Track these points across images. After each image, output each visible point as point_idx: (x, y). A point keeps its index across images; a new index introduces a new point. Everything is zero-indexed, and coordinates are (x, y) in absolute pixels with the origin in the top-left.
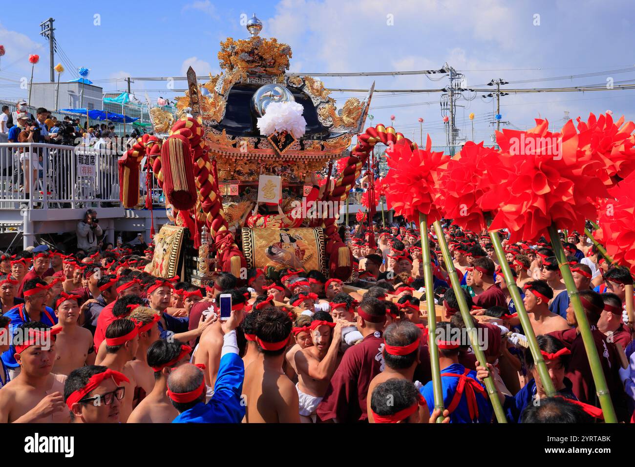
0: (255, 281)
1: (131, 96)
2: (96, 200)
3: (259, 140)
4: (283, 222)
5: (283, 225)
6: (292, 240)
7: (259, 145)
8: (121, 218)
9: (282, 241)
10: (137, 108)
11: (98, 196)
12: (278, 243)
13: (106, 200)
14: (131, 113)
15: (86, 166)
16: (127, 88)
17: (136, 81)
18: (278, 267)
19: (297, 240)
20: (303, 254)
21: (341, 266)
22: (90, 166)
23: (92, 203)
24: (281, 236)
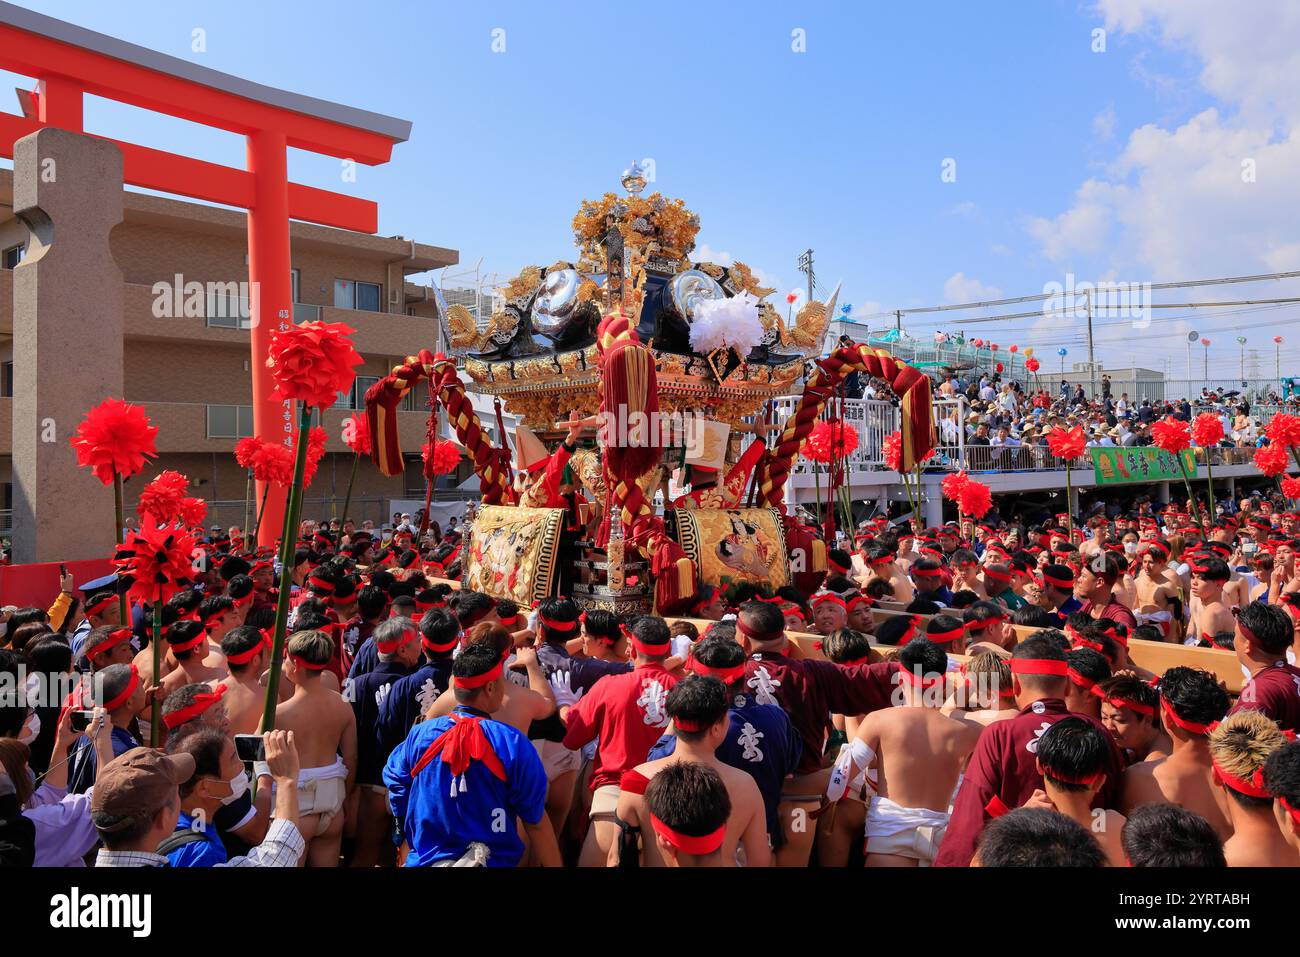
0: (708, 608)
1: (902, 333)
2: (865, 462)
3: (692, 361)
4: (724, 500)
5: (724, 504)
6: (750, 530)
7: (691, 369)
8: (896, 484)
9: (736, 532)
10: (908, 347)
11: (868, 458)
12: (732, 536)
13: (877, 463)
14: (903, 353)
15: (854, 421)
16: (896, 323)
17: (906, 314)
18: (737, 577)
19: (757, 531)
20: (766, 552)
21: (817, 570)
22: (858, 420)
23: (861, 466)
24: (733, 524)
